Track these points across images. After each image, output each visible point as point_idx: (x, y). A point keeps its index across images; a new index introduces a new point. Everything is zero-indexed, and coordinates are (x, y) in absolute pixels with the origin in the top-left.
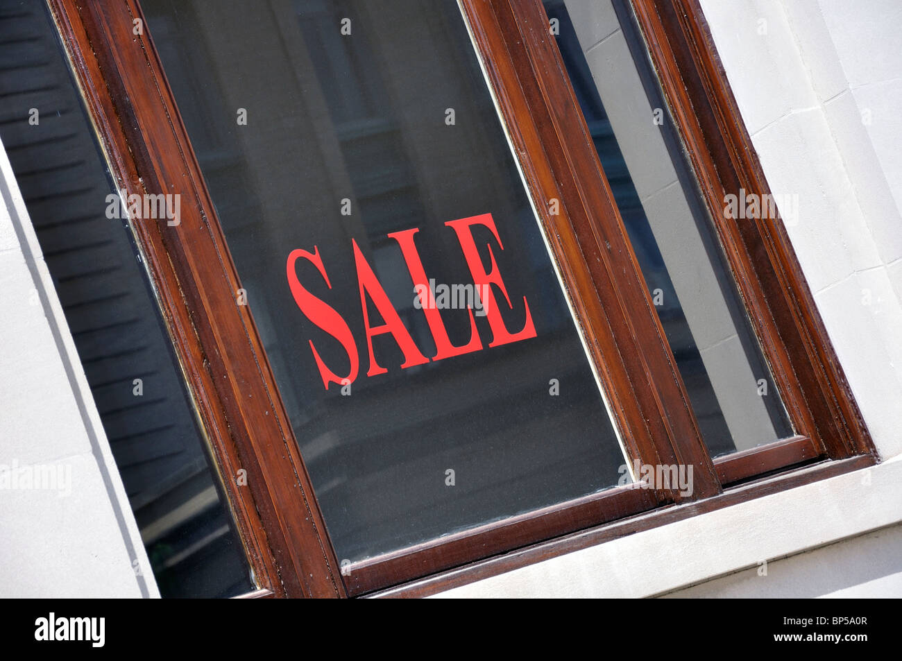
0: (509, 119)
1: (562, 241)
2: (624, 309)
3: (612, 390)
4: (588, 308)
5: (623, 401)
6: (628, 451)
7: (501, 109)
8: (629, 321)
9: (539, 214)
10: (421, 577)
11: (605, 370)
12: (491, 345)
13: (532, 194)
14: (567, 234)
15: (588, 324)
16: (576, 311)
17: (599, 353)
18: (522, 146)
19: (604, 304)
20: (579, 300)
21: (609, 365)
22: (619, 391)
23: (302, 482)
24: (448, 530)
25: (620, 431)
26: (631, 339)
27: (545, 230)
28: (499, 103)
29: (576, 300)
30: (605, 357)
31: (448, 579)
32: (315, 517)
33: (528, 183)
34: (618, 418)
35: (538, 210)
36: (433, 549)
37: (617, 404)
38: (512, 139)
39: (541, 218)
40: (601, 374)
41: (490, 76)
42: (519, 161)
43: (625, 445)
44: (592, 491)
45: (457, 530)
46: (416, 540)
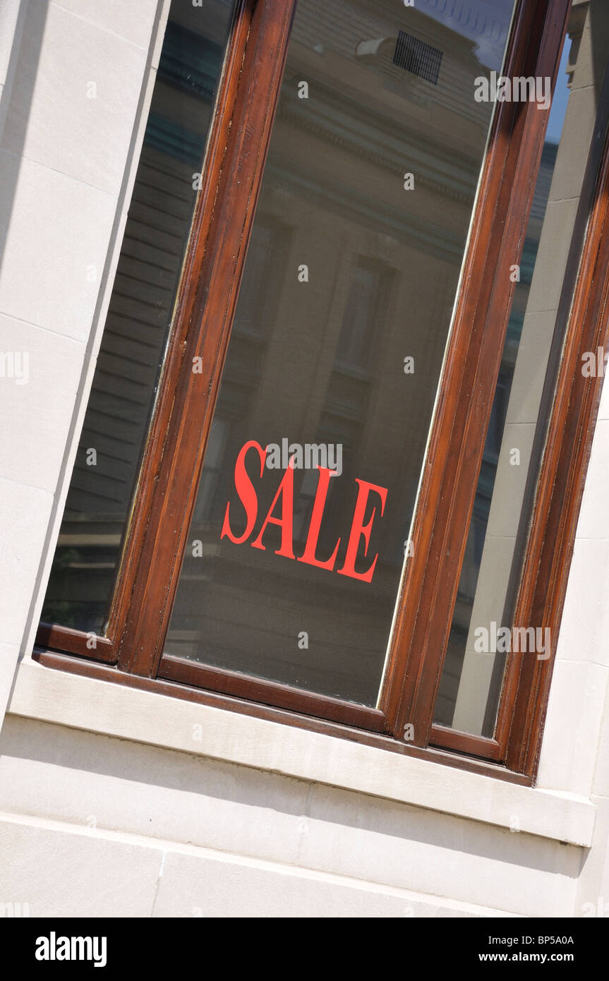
0: (434, 438)
1: (422, 533)
2: (434, 598)
3: (397, 644)
4: (412, 584)
5: (399, 654)
6: (383, 687)
7: (433, 429)
8: (433, 608)
9: (417, 508)
10: (209, 690)
11: (400, 628)
12: (339, 571)
13: (420, 493)
14: (427, 530)
15: (407, 594)
16: (404, 581)
17: (402, 616)
18: (432, 461)
19: (424, 587)
20: (410, 576)
21: (404, 627)
22: (401, 646)
23: (171, 588)
24: (243, 671)
25: (386, 672)
26: (427, 619)
27: (415, 520)
28: (434, 425)
29: (408, 575)
30: (405, 621)
31: (225, 701)
32: (166, 614)
33: (422, 484)
34: (390, 663)
35: (418, 505)
36: (226, 677)
37: (395, 655)
38: (429, 452)
39: (417, 511)
40: (396, 630)
41: (438, 405)
42: (425, 467)
43: (384, 683)
44: (347, 699)
45: (249, 674)
46: (219, 664)
